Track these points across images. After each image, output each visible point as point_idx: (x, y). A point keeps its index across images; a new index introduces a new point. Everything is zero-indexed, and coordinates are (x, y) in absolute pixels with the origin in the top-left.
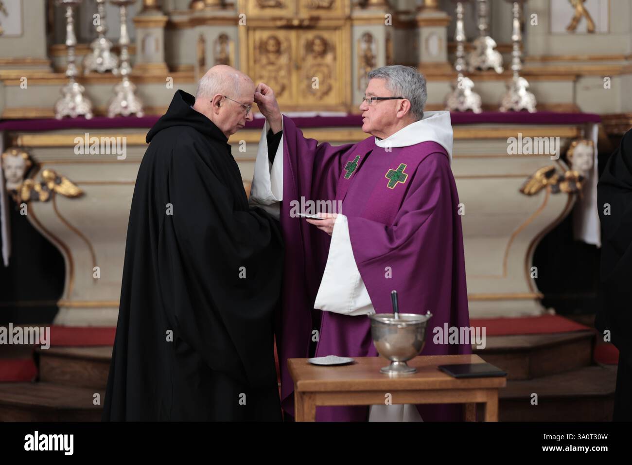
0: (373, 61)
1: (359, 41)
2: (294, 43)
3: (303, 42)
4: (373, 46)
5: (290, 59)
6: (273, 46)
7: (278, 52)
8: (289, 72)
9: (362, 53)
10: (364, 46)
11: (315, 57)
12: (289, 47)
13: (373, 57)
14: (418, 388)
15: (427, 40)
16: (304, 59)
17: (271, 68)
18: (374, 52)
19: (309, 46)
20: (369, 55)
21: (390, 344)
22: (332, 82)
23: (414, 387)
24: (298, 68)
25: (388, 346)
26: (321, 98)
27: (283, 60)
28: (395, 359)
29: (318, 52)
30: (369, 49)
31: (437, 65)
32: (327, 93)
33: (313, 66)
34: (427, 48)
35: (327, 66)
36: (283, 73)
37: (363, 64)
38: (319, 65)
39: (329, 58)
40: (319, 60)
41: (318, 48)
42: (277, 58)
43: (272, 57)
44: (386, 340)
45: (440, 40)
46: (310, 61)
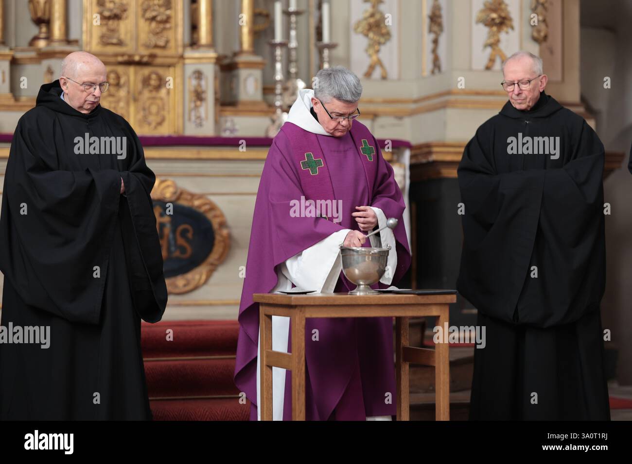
0: (203, 96)
1: (190, 78)
2: (132, 78)
3: (140, 78)
4: (203, 83)
5: (129, 92)
6: (114, 79)
7: (118, 85)
8: (128, 104)
9: (192, 89)
10: (194, 82)
11: (151, 91)
12: (128, 82)
13: (203, 92)
14: (387, 303)
15: (246, 80)
16: (140, 93)
17: (111, 99)
18: (204, 88)
19: (146, 81)
20: (199, 90)
21: (359, 270)
22: (165, 113)
23: (384, 302)
24: (136, 100)
25: (357, 271)
26: (155, 128)
27: (122, 93)
28: (361, 283)
29: (154, 86)
30: (199, 85)
31: (254, 103)
32: (160, 124)
33: (149, 98)
34: (245, 87)
35: (161, 99)
36: (122, 104)
37: (194, 98)
38: (154, 98)
39: (163, 92)
40: (154, 94)
41: (154, 82)
42: (118, 90)
43: (113, 89)
44: (356, 267)
45: (256, 80)
46: (146, 94)
